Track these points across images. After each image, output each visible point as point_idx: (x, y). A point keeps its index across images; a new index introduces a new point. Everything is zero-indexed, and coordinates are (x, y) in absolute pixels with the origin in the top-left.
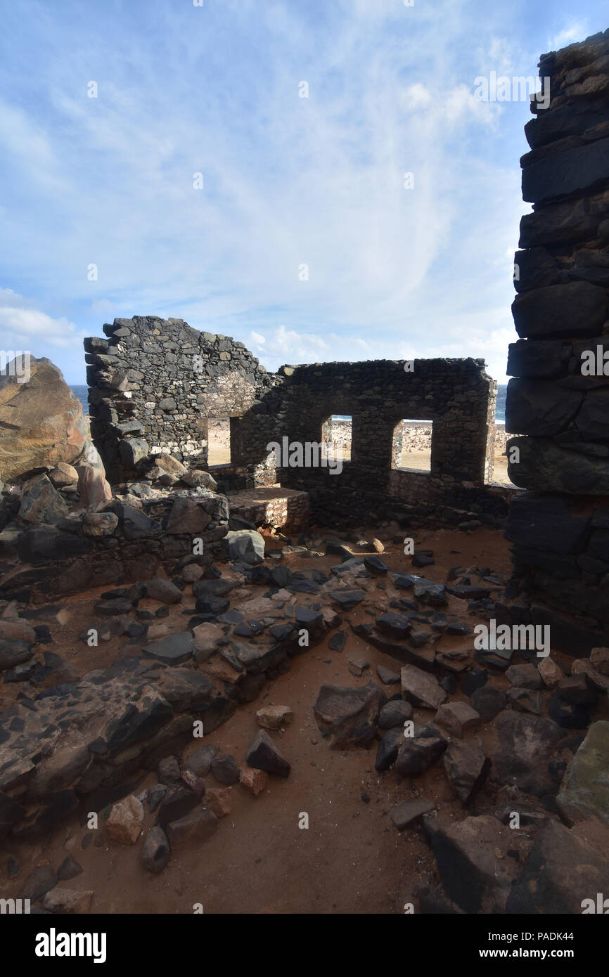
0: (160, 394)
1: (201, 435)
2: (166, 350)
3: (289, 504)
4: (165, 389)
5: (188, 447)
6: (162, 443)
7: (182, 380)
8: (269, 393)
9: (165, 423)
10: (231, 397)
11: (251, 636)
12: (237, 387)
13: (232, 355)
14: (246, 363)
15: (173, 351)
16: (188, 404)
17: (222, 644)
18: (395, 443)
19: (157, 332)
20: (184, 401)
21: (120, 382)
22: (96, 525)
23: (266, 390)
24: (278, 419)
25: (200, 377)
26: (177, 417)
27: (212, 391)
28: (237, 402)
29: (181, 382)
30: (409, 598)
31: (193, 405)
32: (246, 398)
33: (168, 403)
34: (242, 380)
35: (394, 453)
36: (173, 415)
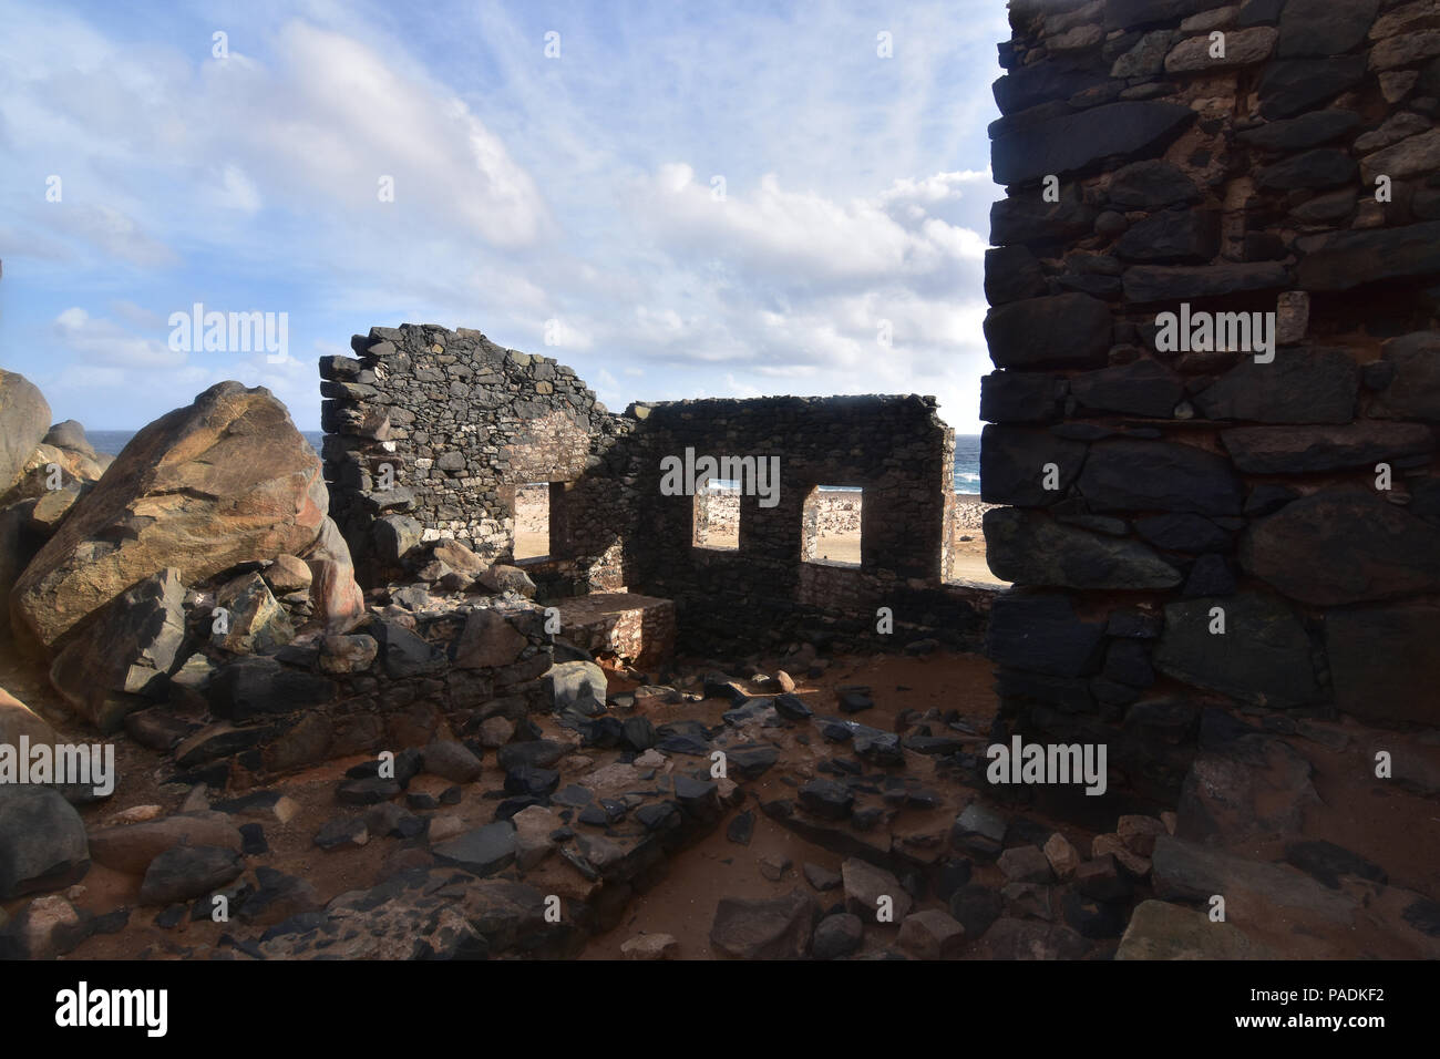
0: (440, 446)
1: (503, 511)
2: (452, 377)
3: (644, 618)
4: (448, 437)
5: (483, 530)
6: (441, 524)
7: (476, 424)
8: (612, 448)
9: (447, 492)
10: (552, 451)
11: (608, 824)
12: (562, 435)
13: (554, 386)
14: (576, 399)
15: (463, 379)
16: (485, 462)
17: (561, 839)
18: (806, 522)
19: (438, 349)
20: (477, 457)
21: (378, 427)
23: (608, 440)
24: (625, 485)
25: (504, 420)
26: (466, 483)
27: (522, 442)
28: (561, 458)
29: (474, 427)
30: (846, 757)
31: (492, 462)
32: (576, 452)
33: (452, 459)
34: (569, 424)
35: (805, 536)
36: (460, 478)
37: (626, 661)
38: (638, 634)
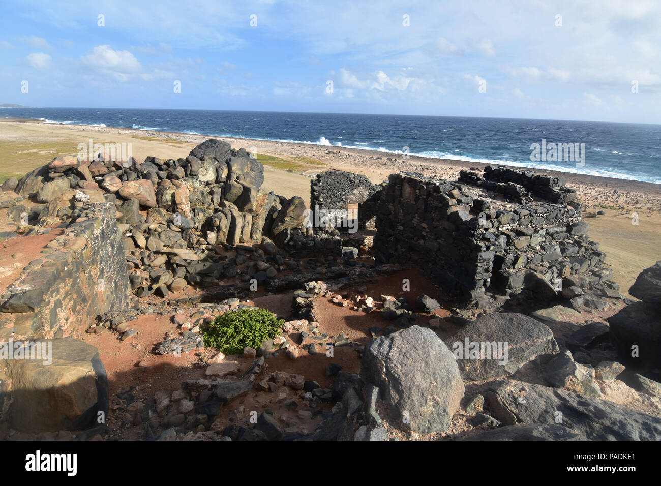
0: (332, 197)
3: (374, 238)
4: (334, 195)
7: (340, 192)
8: (375, 194)
9: (333, 206)
10: (358, 196)
12: (361, 192)
13: (360, 181)
14: (365, 183)
15: (338, 183)
16: (342, 200)
19: (333, 177)
20: (340, 199)
21: (320, 196)
22: (309, 244)
23: (374, 192)
25: (347, 190)
27: (351, 195)
28: (361, 198)
31: (344, 200)
32: (365, 196)
33: (335, 199)
34: (363, 190)
36: (336, 203)
37: (368, 247)
38: (372, 242)
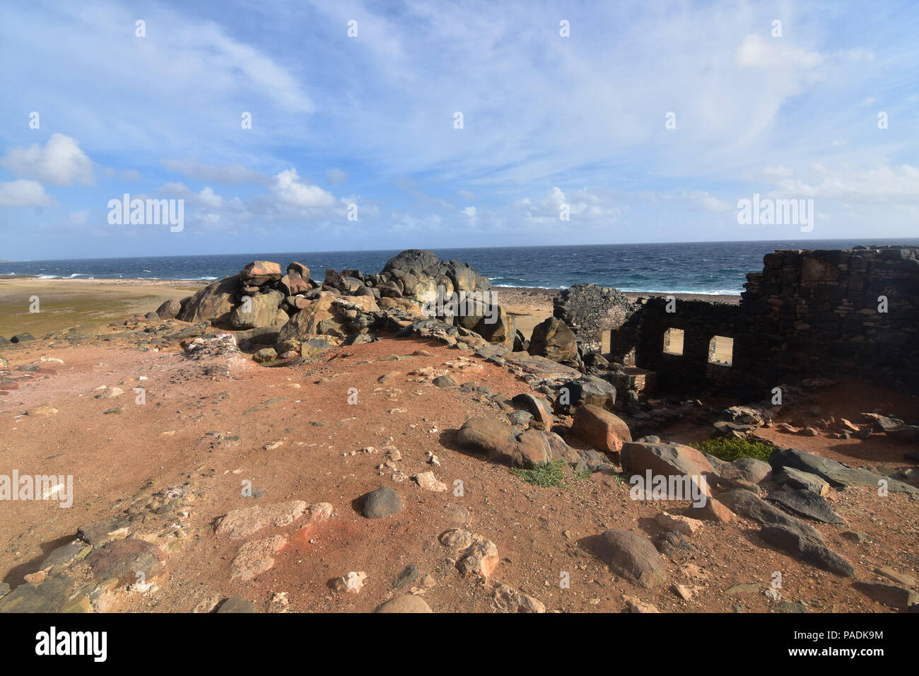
0: (583, 322)
1: (599, 340)
2: (587, 300)
3: (646, 377)
4: (585, 319)
5: (593, 346)
8: (633, 316)
9: (584, 335)
10: (614, 319)
12: (617, 314)
13: (615, 297)
14: (622, 300)
15: (589, 300)
16: (594, 325)
18: (711, 348)
19: (583, 292)
20: (592, 323)
21: (571, 319)
23: (632, 313)
24: (637, 329)
25: (600, 311)
26: (589, 331)
27: (605, 317)
28: (616, 321)
29: (592, 314)
31: (597, 325)
32: (621, 319)
33: (586, 325)
34: (619, 310)
35: (710, 353)
38: (644, 383)
